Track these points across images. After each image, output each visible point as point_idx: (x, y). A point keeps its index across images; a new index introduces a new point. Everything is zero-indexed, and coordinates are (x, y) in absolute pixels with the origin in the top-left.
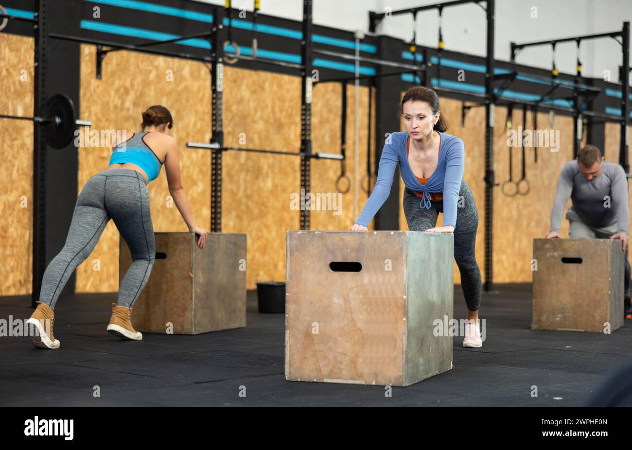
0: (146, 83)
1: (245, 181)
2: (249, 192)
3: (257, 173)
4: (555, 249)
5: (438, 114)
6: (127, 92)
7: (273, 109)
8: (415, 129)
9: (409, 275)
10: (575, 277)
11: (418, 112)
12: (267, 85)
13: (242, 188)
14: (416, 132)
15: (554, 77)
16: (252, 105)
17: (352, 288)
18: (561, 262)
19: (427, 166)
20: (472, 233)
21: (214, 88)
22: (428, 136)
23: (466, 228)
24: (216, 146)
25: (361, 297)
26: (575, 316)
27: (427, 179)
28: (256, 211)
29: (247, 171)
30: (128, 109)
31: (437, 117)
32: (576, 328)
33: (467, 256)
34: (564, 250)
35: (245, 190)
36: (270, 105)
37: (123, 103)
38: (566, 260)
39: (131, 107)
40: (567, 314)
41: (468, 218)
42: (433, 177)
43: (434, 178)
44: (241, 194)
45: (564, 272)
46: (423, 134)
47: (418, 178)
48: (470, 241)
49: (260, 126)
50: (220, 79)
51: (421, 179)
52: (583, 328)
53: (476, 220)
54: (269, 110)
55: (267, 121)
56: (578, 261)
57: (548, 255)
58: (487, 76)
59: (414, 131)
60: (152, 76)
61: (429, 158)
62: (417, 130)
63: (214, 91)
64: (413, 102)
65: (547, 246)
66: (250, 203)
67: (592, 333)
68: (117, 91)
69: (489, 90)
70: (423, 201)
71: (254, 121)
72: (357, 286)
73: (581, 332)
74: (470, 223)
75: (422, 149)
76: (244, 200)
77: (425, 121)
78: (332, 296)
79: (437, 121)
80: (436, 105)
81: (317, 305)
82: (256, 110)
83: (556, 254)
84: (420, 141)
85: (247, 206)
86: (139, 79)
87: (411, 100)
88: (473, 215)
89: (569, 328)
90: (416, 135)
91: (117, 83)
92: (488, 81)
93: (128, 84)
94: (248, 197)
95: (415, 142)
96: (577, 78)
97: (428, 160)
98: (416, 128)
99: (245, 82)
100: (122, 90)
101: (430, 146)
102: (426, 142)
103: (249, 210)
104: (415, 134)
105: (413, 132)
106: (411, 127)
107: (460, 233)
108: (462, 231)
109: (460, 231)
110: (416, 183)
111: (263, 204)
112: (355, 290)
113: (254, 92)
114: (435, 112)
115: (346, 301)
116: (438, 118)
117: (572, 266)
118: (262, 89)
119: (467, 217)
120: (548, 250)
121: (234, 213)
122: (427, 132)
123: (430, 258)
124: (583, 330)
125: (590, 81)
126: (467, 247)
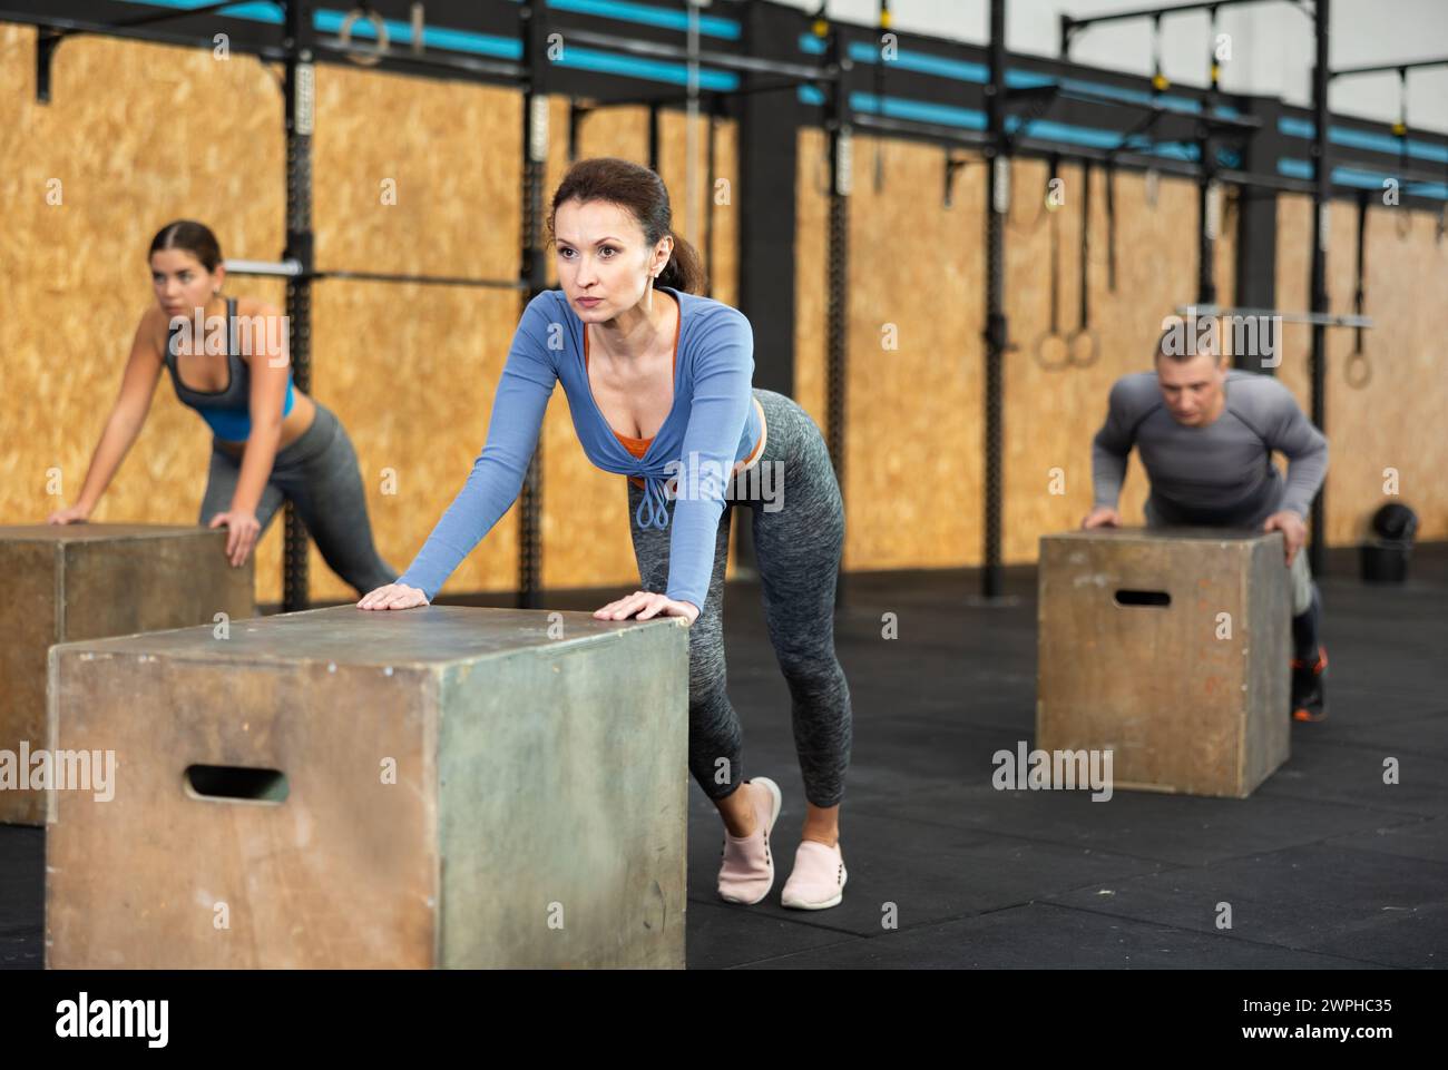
0: (166, 113)
1: (419, 342)
2: (427, 366)
3: (448, 323)
4: (1096, 565)
5: (666, 246)
6: (115, 133)
7: (486, 171)
8: (587, 287)
9: (448, 823)
10: (1152, 645)
11: (598, 237)
12: (471, 116)
13: (410, 356)
14: (589, 299)
15: (1157, 92)
16: (434, 161)
17: (256, 861)
18: (1115, 603)
19: (642, 400)
20: (822, 567)
21: (290, 126)
22: (638, 311)
23: (805, 549)
24: (293, 268)
25: (286, 892)
26: (1152, 751)
27: (649, 442)
28: (444, 412)
29: (423, 317)
30: (119, 175)
31: (660, 253)
32: (1154, 782)
33: (803, 636)
34: (1123, 570)
35: (418, 362)
36: (478, 160)
37: (106, 160)
38: (1128, 597)
39: (128, 170)
40: (1129, 745)
41: (810, 520)
42: (664, 437)
43: (669, 437)
44: (407, 371)
45: (1120, 630)
46: (613, 305)
47: (620, 438)
48: (815, 589)
49: (454, 211)
50: (305, 103)
51: (630, 441)
52: (1169, 784)
53: (836, 526)
54: (475, 175)
55: (470, 200)
56: (1160, 599)
57: (1079, 582)
58: (990, 91)
59: (585, 294)
60: (182, 94)
61: (644, 378)
62: (594, 292)
63: (291, 132)
64: (583, 204)
65: (1077, 558)
66: (430, 394)
67: (1197, 798)
68: (91, 131)
69: (994, 125)
70: (647, 504)
71: (439, 201)
72: (273, 855)
73: (1168, 794)
74: (816, 535)
75: (622, 350)
76: (415, 387)
77: (618, 264)
78: (191, 882)
79: (661, 267)
80: (658, 214)
81: (145, 913)
82: (443, 174)
83: (1100, 580)
84: (610, 324)
85: (423, 401)
86: (147, 103)
87: (576, 196)
88: (826, 512)
89: (1134, 781)
90: (591, 308)
91: (91, 112)
92: (994, 101)
93: (118, 113)
94: (425, 378)
95: (599, 328)
96: (1211, 94)
97: (643, 384)
98: (591, 285)
99: (416, 109)
100: (103, 130)
101: (646, 343)
102: (632, 329)
103: (426, 408)
104: (587, 303)
105: (580, 300)
106: (575, 282)
107: (786, 564)
108: (795, 559)
109: (786, 559)
110: (617, 453)
111: (464, 394)
112: (266, 867)
113: (438, 132)
114: (653, 239)
115: (239, 904)
116: (666, 258)
117: (1144, 613)
118: (459, 122)
119: (807, 517)
120: (1079, 569)
121: (389, 419)
122: (627, 300)
123: (564, 731)
124: (1171, 789)
125: (1243, 102)
126: (804, 608)
